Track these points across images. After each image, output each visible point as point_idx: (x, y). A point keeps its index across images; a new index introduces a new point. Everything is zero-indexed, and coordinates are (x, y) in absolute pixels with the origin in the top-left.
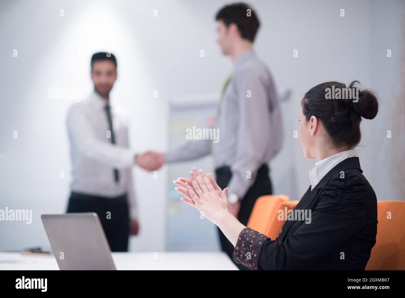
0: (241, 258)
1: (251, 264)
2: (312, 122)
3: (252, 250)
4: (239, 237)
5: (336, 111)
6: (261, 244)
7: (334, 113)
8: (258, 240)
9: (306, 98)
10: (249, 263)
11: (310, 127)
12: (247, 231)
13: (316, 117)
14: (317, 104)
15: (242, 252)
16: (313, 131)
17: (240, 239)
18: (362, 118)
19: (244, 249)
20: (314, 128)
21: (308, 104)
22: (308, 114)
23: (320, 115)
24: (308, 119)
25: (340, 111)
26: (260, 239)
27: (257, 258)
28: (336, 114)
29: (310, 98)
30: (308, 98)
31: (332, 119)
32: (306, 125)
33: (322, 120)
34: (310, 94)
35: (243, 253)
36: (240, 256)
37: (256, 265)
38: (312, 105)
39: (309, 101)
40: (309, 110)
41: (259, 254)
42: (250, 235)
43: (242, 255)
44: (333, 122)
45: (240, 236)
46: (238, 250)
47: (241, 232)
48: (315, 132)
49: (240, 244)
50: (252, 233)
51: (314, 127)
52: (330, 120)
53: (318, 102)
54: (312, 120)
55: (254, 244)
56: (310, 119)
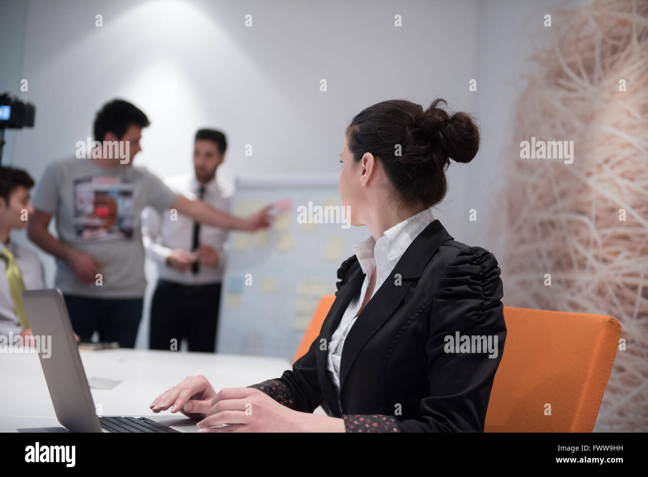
2: (365, 164)
5: (408, 144)
9: (356, 124)
11: (361, 172)
13: (374, 155)
14: (376, 133)
16: (365, 178)
18: (451, 160)
20: (367, 174)
21: (359, 133)
22: (358, 149)
23: (380, 152)
24: (358, 158)
25: (415, 144)
28: (409, 148)
30: (360, 123)
32: (354, 168)
33: (382, 160)
34: (363, 118)
38: (367, 134)
39: (362, 128)
40: (360, 143)
44: (403, 162)
48: (369, 181)
51: (369, 171)
53: (379, 129)
54: (366, 161)
56: (362, 158)
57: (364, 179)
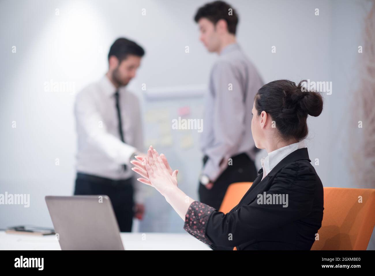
0: (191, 225)
1: (199, 230)
2: (263, 117)
3: (201, 218)
4: (189, 207)
5: (284, 108)
6: (209, 214)
7: (282, 109)
8: (206, 210)
9: (259, 94)
10: (197, 229)
11: (261, 121)
12: (197, 204)
13: (267, 112)
14: (268, 101)
15: (191, 219)
17: (190, 209)
18: (308, 115)
19: (194, 217)
20: (264, 122)
21: (260, 100)
22: (259, 109)
23: (270, 111)
24: (259, 113)
25: (287, 108)
26: (209, 209)
27: (206, 225)
28: (284, 110)
29: (262, 95)
30: (261, 94)
31: (280, 115)
32: (258, 119)
33: (271, 115)
34: (262, 91)
35: (193, 220)
36: (190, 223)
37: (203, 231)
38: (263, 101)
39: (261, 97)
40: (260, 106)
41: (207, 222)
42: (200, 206)
43: (191, 222)
44: (281, 117)
45: (191, 207)
46: (188, 218)
47: (192, 204)
48: (265, 126)
49: (190, 213)
50: (201, 205)
51: (264, 121)
52: (278, 116)
53: (269, 99)
54: (263, 115)
55: (203, 214)
56: (261, 114)
57: (262, 125)
